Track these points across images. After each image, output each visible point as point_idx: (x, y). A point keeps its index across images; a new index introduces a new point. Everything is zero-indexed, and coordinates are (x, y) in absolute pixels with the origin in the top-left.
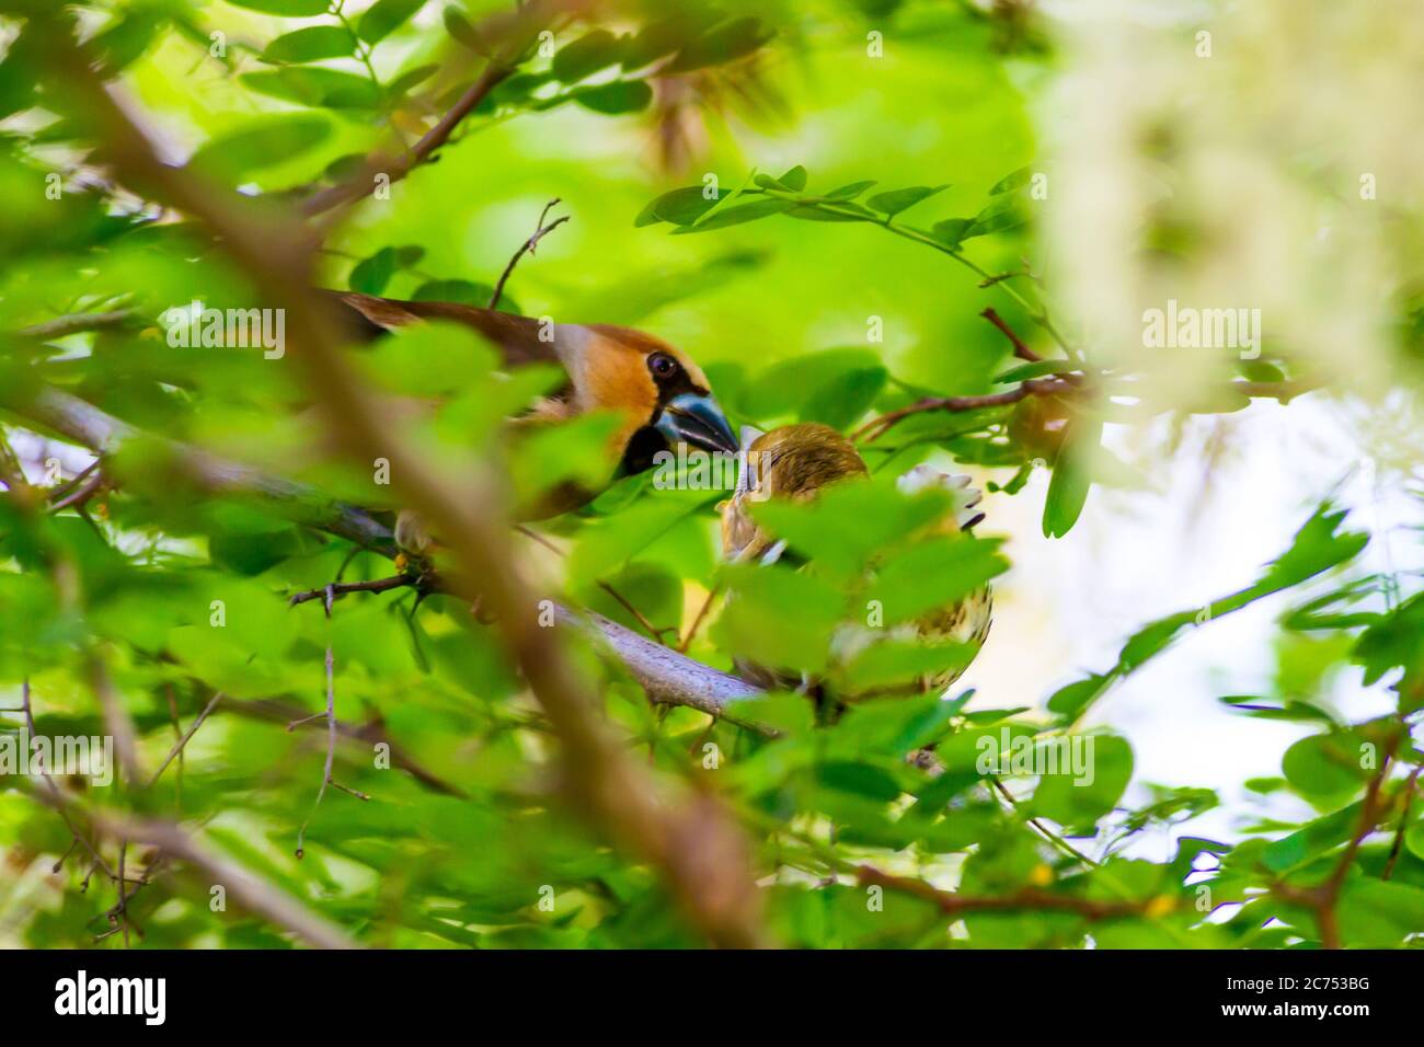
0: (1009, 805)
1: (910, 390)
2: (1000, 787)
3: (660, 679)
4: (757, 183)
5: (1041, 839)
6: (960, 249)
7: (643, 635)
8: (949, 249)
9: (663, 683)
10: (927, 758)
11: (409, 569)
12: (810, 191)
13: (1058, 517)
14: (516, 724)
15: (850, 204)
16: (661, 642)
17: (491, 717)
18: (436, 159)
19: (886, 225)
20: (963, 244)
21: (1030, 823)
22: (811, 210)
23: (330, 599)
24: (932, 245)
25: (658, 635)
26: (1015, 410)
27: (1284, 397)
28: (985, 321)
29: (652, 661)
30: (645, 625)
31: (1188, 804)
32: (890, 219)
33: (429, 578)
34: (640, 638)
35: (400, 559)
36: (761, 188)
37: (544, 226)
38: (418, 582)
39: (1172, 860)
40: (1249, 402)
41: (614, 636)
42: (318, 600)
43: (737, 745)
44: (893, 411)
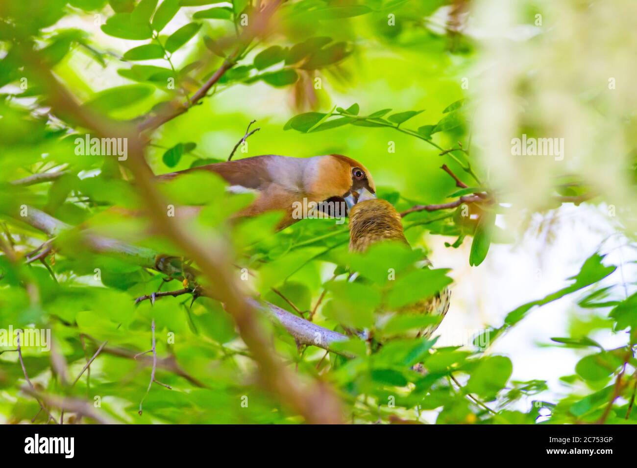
0: (457, 388)
1: (410, 202)
2: (453, 378)
3: (302, 333)
4: (338, 110)
5: (472, 402)
6: (431, 138)
7: (294, 314)
8: (426, 138)
9: (303, 335)
10: (421, 367)
11: (189, 286)
12: (362, 114)
13: (477, 257)
14: (235, 353)
15: (382, 119)
16: (303, 318)
17: (224, 350)
18: (201, 103)
19: (397, 128)
20: (432, 136)
21: (468, 396)
22: (363, 122)
23: (153, 299)
24: (417, 136)
25: (301, 314)
26: (457, 210)
27: (577, 202)
28: (443, 171)
29: (298, 326)
30: (295, 309)
31: (534, 387)
32: (399, 125)
33: (197, 290)
34: (293, 315)
35: (185, 281)
36: (339, 113)
37: (249, 133)
38: (193, 291)
39: (529, 411)
40: (561, 205)
41: (281, 315)
42: (148, 300)
43: (335, 361)
44: (403, 212)
